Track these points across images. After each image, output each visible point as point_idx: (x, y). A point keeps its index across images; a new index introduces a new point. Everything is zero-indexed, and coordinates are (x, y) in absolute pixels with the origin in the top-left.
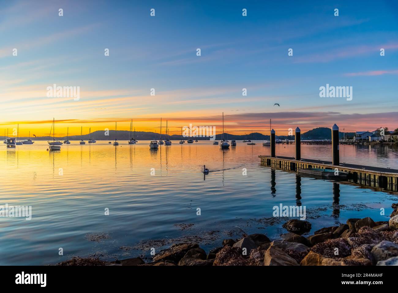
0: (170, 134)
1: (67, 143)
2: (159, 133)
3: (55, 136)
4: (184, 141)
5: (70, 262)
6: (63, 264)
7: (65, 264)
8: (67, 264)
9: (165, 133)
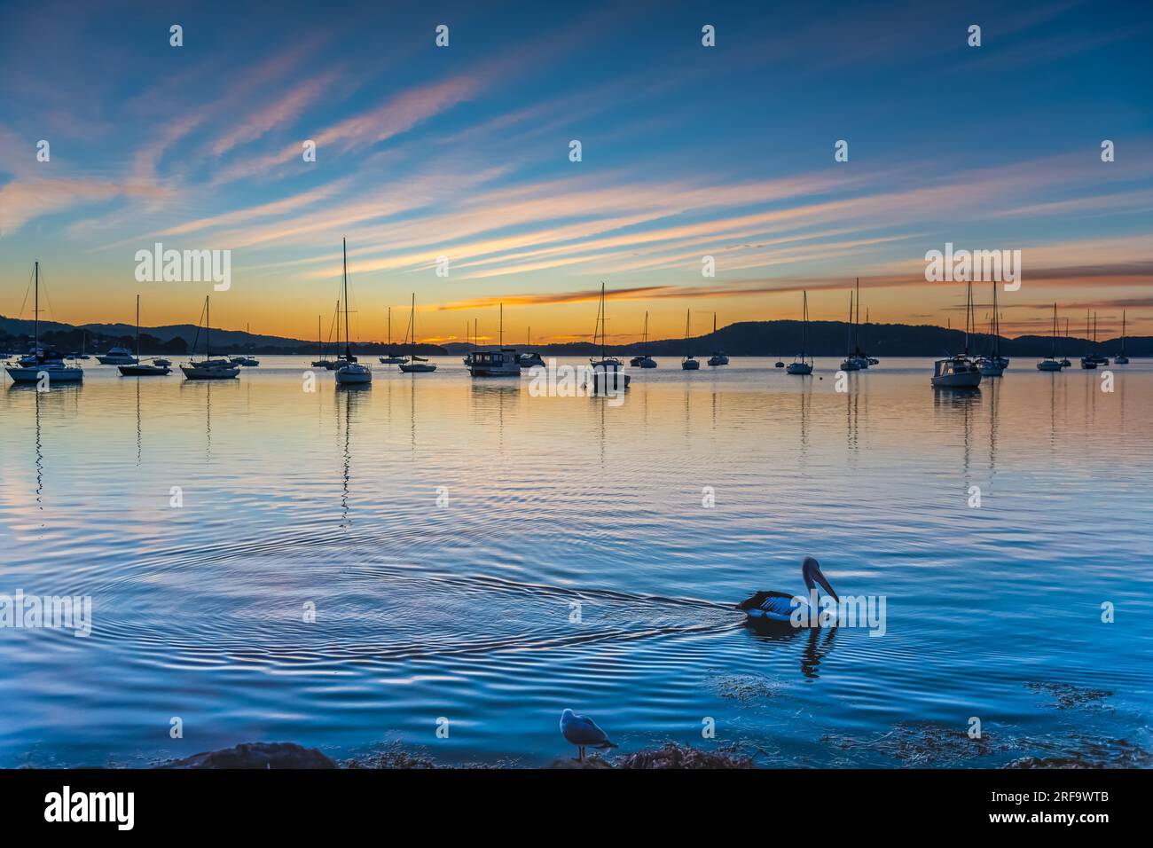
0: (1009, 334)
1: (644, 366)
2: (962, 327)
3: (609, 342)
4: (1068, 359)
5: (661, 758)
6: (639, 759)
7: (646, 763)
8: (654, 761)
9: (986, 330)
